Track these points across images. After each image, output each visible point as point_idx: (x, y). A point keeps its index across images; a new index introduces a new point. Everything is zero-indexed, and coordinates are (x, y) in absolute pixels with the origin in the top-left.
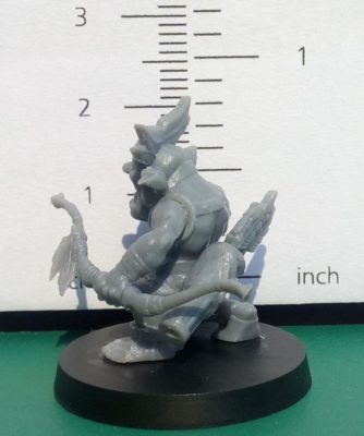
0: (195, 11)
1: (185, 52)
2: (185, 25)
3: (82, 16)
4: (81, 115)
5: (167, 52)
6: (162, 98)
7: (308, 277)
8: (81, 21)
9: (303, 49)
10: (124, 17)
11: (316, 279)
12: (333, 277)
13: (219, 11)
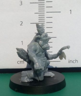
0: (47, 2)
1: (44, 11)
2: (44, 5)
3: (21, 3)
4: (21, 25)
5: (40, 11)
6: (39, 21)
7: (71, 62)
8: (21, 4)
9: (71, 10)
10: (30, 3)
11: (73, 62)
12: (77, 61)
13: (52, 2)
